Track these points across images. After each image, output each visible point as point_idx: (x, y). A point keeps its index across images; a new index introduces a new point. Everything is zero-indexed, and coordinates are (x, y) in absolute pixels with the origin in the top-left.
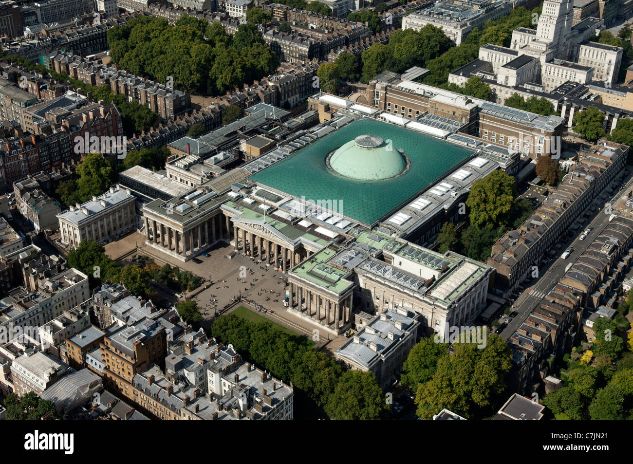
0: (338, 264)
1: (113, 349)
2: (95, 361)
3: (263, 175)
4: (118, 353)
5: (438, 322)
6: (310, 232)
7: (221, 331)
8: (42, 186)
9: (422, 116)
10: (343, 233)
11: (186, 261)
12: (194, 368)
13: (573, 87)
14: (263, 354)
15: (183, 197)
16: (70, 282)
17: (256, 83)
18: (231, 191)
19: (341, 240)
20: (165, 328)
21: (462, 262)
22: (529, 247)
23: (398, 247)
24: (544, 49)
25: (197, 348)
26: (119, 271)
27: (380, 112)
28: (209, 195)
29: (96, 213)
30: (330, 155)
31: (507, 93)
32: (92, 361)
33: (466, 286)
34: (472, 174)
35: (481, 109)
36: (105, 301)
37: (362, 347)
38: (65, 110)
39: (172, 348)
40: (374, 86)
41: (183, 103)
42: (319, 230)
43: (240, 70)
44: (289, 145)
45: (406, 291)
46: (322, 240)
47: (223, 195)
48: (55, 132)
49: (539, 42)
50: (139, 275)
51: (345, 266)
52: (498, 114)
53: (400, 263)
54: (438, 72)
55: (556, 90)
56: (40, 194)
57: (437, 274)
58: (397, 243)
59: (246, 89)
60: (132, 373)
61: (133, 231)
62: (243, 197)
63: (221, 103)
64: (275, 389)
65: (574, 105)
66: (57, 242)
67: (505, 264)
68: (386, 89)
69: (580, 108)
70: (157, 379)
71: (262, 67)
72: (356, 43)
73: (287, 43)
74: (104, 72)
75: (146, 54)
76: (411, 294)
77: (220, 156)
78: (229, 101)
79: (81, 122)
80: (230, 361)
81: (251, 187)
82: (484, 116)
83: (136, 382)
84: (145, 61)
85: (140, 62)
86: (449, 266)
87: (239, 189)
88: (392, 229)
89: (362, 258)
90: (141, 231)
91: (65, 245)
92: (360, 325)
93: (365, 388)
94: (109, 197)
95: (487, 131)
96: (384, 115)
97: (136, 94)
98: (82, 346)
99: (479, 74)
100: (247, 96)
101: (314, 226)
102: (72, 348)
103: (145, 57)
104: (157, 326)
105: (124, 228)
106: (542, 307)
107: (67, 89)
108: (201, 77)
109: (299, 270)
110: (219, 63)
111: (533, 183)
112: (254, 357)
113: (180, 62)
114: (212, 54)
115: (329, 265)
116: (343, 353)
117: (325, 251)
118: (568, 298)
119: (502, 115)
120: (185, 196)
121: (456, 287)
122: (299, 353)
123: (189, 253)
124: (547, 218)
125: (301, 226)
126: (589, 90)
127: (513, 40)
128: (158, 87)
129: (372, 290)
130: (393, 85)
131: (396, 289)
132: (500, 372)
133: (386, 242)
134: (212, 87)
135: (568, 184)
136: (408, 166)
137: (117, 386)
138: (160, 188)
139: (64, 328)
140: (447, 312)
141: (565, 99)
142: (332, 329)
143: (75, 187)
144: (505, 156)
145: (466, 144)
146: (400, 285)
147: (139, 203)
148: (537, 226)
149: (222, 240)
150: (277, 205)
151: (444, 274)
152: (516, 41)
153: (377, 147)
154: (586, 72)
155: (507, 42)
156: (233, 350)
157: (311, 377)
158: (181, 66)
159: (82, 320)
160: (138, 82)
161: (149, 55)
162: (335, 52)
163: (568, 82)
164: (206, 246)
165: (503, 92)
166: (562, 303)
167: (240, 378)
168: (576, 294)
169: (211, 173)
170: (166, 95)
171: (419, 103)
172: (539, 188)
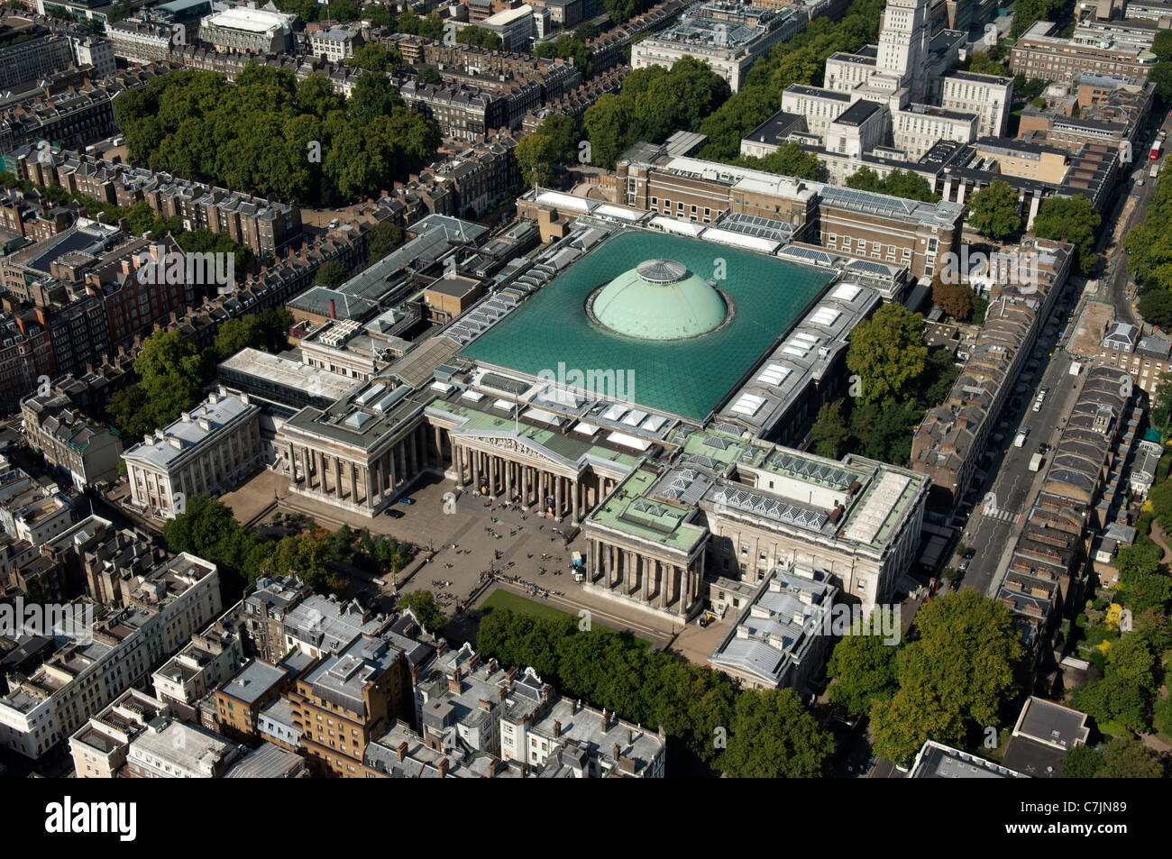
0: (669, 498)
1: (318, 701)
2: (277, 725)
3: (484, 345)
4: (329, 706)
5: (861, 583)
6: (599, 444)
7: (497, 641)
8: (75, 401)
9: (722, 218)
10: (659, 440)
11: (375, 515)
12: (475, 719)
13: (952, 149)
14: (586, 679)
15: (352, 399)
16: (185, 580)
17: (413, 178)
18: (434, 380)
19: (657, 452)
20: (404, 651)
21: (877, 471)
22: (974, 432)
23: (761, 455)
24: (894, 88)
25: (467, 680)
26: (273, 549)
27: (650, 215)
28: (396, 391)
29: (195, 445)
30: (590, 300)
31: (846, 166)
32: (271, 725)
33: (899, 514)
34: (841, 314)
35: (821, 198)
36: (271, 611)
37: (755, 644)
38: (86, 255)
39: (422, 685)
40: (626, 170)
41: (290, 225)
42: (615, 438)
43: (380, 157)
44: (513, 287)
45: (800, 534)
46: (624, 457)
47: (422, 388)
48: (74, 298)
49: (882, 76)
50: (314, 554)
51: (682, 498)
52: (853, 205)
53: (771, 484)
54: (722, 137)
55: (926, 156)
56: (76, 416)
57: (842, 498)
58: (757, 449)
59: (400, 191)
60: (361, 741)
61: (258, 469)
62: (459, 389)
63: (362, 220)
64: (631, 742)
65: (965, 180)
66: (123, 505)
67: (946, 467)
68: (647, 174)
69: (974, 185)
70: (411, 747)
71: (413, 149)
72: (566, 96)
73: (444, 102)
74: (129, 178)
75: (200, 140)
76: (812, 538)
77: (388, 316)
78: (375, 215)
79: (119, 275)
80: (536, 698)
81: (469, 370)
82: (828, 210)
83: (372, 758)
84: (200, 151)
85: (192, 154)
86: (858, 480)
87: (449, 376)
88: (741, 424)
89: (705, 481)
90: (275, 467)
91: (141, 508)
92: (721, 602)
93: (789, 722)
94: (212, 411)
95: (835, 236)
96: (657, 220)
97: (198, 213)
98: (251, 701)
99: (790, 138)
100: (405, 204)
101: (603, 433)
102: (230, 706)
103: (200, 146)
104: (388, 648)
105: (243, 466)
106: (1030, 538)
107: (77, 216)
108: (309, 175)
109: (602, 514)
110: (340, 148)
111: (932, 320)
112: (570, 684)
113: (269, 151)
114: (324, 132)
115: (651, 499)
116: (724, 660)
117: (637, 475)
118: (1068, 516)
119: (860, 207)
120: (355, 397)
121: (884, 518)
122: (652, 668)
123: (377, 500)
124: (986, 380)
125: (579, 434)
126: (978, 153)
127: (828, 74)
128: (241, 199)
129: (735, 538)
130: (659, 167)
131: (782, 533)
132: (1014, 664)
133: (738, 448)
134: (329, 192)
135: (1002, 318)
136: (731, 309)
137: (330, 768)
138: (302, 385)
139: (201, 669)
140: (882, 564)
141: (946, 170)
142: (671, 613)
143: (141, 399)
144: (885, 276)
145: (813, 261)
146: (786, 524)
147: (265, 418)
148: (976, 395)
149: (429, 470)
150: (525, 398)
151: (855, 497)
152: (832, 76)
153: (679, 280)
154: (969, 123)
155: (817, 79)
156: (535, 677)
157: (685, 711)
158: (271, 157)
159: (229, 650)
160: (198, 193)
161: (206, 141)
162: (535, 114)
163: (941, 141)
164: (403, 484)
165: (840, 166)
166: (1062, 527)
167: (563, 728)
168: (1078, 509)
169: (388, 351)
170: (256, 212)
171: (709, 195)
172: (944, 328)
